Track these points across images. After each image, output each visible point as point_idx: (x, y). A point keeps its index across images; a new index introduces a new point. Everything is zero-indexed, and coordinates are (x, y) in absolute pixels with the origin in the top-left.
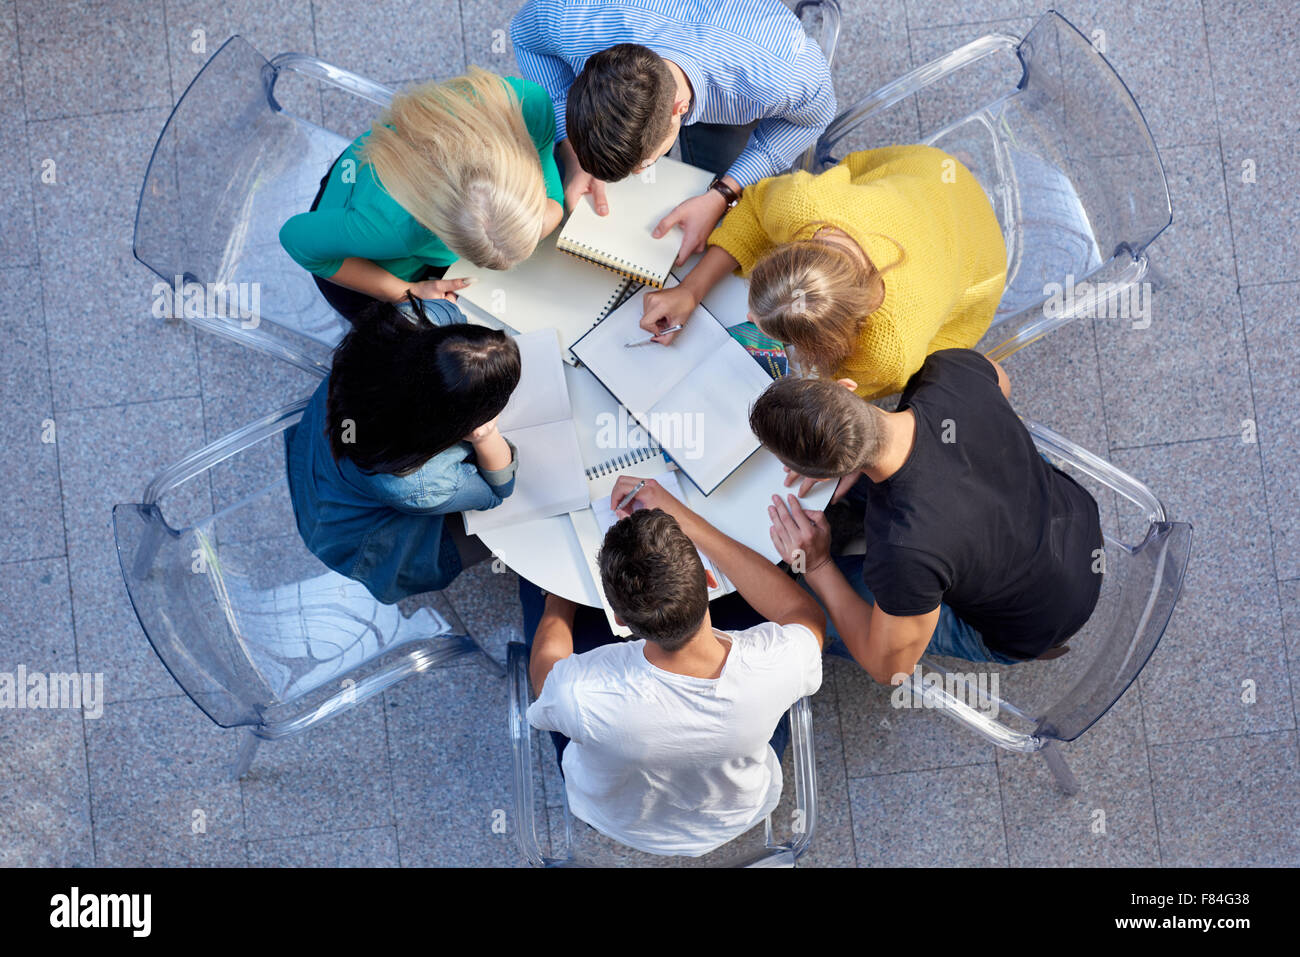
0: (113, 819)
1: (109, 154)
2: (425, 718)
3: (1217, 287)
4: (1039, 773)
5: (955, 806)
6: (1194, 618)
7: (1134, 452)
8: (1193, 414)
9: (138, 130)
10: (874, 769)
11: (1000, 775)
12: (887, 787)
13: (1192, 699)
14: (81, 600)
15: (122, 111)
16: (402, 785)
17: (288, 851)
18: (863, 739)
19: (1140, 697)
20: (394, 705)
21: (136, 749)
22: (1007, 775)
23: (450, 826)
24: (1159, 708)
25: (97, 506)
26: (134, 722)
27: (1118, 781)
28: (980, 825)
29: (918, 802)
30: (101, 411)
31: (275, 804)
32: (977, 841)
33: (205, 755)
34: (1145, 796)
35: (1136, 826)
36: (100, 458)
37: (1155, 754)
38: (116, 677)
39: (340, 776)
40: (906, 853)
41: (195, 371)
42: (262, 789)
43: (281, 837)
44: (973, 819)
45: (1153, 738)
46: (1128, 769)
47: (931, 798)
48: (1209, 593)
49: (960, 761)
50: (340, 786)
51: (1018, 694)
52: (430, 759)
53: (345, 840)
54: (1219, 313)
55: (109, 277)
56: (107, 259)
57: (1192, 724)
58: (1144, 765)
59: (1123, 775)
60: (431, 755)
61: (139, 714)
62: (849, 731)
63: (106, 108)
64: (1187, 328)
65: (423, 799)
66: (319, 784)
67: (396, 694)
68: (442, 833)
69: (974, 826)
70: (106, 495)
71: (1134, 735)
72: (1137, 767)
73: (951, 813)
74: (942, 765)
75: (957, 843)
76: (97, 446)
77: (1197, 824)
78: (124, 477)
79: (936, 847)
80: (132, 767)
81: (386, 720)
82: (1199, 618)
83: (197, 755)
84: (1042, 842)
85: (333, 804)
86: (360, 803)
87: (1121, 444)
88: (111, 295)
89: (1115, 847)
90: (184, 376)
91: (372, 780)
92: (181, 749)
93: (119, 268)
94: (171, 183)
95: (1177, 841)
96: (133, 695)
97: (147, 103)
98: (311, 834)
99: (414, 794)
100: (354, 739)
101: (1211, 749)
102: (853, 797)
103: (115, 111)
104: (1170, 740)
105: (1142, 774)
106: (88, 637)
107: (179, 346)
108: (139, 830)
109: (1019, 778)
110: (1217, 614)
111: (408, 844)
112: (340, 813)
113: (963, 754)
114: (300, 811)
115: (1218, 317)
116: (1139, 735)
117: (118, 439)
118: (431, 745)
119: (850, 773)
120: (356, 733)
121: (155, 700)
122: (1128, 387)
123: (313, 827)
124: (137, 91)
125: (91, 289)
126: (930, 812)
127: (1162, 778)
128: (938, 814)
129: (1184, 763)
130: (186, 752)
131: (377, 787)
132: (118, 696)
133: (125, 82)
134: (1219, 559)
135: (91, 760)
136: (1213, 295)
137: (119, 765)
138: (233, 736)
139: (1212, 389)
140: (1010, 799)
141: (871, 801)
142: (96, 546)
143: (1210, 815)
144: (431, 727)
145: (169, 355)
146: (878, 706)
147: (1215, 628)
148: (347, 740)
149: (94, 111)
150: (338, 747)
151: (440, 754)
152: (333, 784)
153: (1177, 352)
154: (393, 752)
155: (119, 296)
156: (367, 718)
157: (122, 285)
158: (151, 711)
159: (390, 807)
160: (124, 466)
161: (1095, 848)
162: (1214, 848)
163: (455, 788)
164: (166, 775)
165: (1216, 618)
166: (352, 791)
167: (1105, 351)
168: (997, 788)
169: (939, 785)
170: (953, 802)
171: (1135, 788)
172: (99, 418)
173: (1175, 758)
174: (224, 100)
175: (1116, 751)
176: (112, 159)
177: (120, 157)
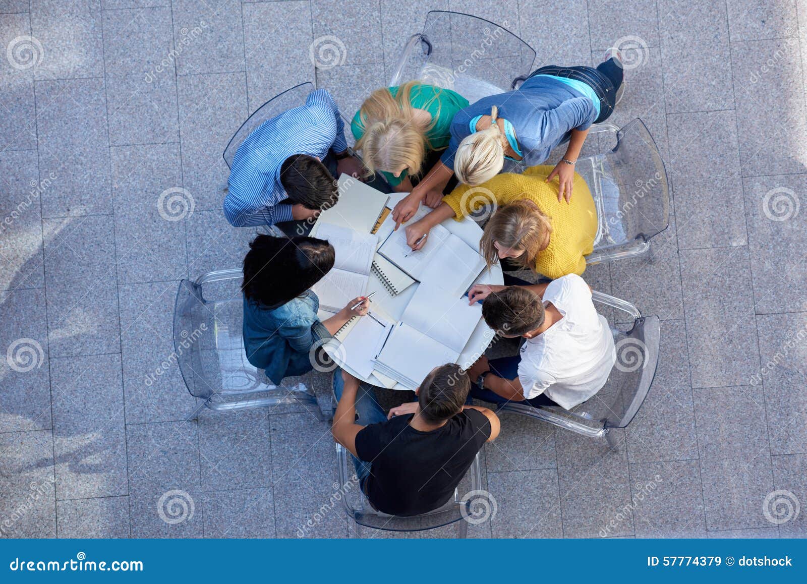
0: (138, 479)
1: (149, 164)
2: (288, 436)
3: (668, 250)
4: (577, 474)
5: (537, 488)
6: (652, 405)
7: (626, 325)
8: (654, 309)
9: (163, 153)
10: (499, 469)
11: (559, 474)
12: (505, 478)
13: (650, 442)
14: (127, 375)
15: (155, 144)
16: (277, 468)
17: (221, 497)
18: (495, 455)
19: (626, 441)
20: (274, 430)
21: (150, 446)
22: (562, 474)
23: (299, 488)
24: (635, 446)
25: (137, 330)
26: (150, 433)
27: (614, 480)
28: (549, 498)
29: (520, 486)
30: (141, 285)
31: (216, 474)
32: (547, 505)
33: (183, 450)
34: (627, 487)
35: (622, 502)
36: (139, 308)
37: (632, 468)
38: (142, 412)
39: (247, 462)
40: (513, 509)
41: (186, 268)
42: (210, 467)
43: (218, 490)
44: (546, 495)
45: (631, 460)
46: (619, 474)
47: (526, 484)
48: (659, 393)
49: (541, 467)
50: (247, 467)
51: (568, 437)
52: (290, 456)
53: (249, 493)
54: (668, 262)
55: (147, 222)
56: (145, 213)
57: (649, 454)
58: (627, 473)
59: (617, 477)
60: (291, 454)
61: (153, 429)
62: (488, 451)
63: (148, 142)
64: (653, 268)
65: (287, 475)
66: (237, 466)
67: (276, 425)
68: (295, 491)
69: (546, 498)
70: (141, 325)
71: (622, 458)
72: (623, 474)
73: (535, 492)
74: (532, 469)
75: (537, 506)
76: (138, 302)
77: (651, 502)
78: (150, 317)
79: (528, 507)
80: (148, 454)
81: (270, 437)
82: (655, 405)
83: (180, 450)
84: (577, 507)
85: (243, 476)
86: (256, 476)
87: (620, 321)
88: (147, 230)
89: (612, 511)
90: (181, 270)
91: (262, 465)
92: (172, 447)
93: (151, 218)
94: (180, 178)
95: (641, 509)
96: (150, 420)
97: (168, 140)
98: (232, 489)
99: (282, 472)
100: (255, 445)
101: (659, 466)
102: (489, 481)
103: (152, 144)
104: (639, 461)
105: (626, 477)
106: (129, 392)
107: (179, 256)
108: (150, 485)
109: (568, 477)
110: (663, 403)
111: (279, 496)
112: (247, 480)
113: (541, 464)
114: (228, 478)
115: (668, 264)
116: (625, 458)
117: (148, 298)
118: (291, 449)
119: (488, 470)
120: (256, 442)
121: (161, 423)
122: (624, 294)
123: (234, 487)
124: (163, 134)
125: (138, 227)
126: (526, 491)
127: (635, 479)
128: (529, 492)
129: (645, 472)
130: (175, 449)
131: (265, 468)
132: (143, 421)
133: (157, 131)
134: (665, 377)
135: (128, 451)
136: (666, 253)
137: (142, 453)
138: (197, 442)
139: (664, 297)
140: (563, 486)
141: (498, 484)
142: (135, 349)
143: (657, 498)
144: (292, 441)
145: (174, 259)
146: (502, 439)
147: (662, 410)
148: (252, 445)
149: (142, 143)
150: (247, 448)
151: (295, 454)
152: (244, 466)
153: (648, 279)
154: (273, 452)
155: (151, 231)
156: (261, 435)
157: (153, 226)
158: (159, 428)
159: (271, 478)
160: (150, 311)
161: (602, 511)
162: (658, 513)
163: (302, 470)
164: (165, 459)
165: (663, 405)
166: (253, 470)
167: (614, 277)
168: (557, 481)
169: (530, 478)
170: (536, 486)
171: (622, 483)
172: (140, 288)
173: (641, 470)
174: (204, 141)
175: (614, 466)
176: (150, 166)
177: (153, 165)
